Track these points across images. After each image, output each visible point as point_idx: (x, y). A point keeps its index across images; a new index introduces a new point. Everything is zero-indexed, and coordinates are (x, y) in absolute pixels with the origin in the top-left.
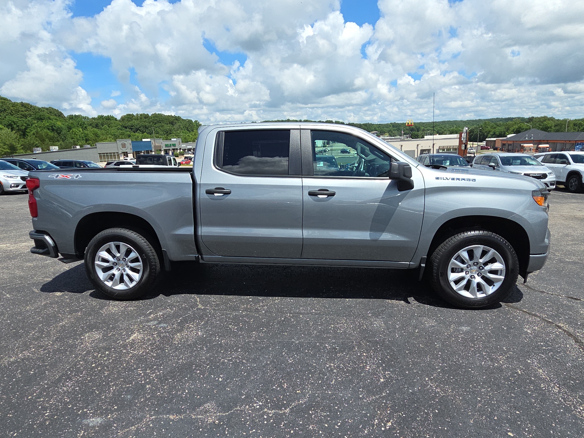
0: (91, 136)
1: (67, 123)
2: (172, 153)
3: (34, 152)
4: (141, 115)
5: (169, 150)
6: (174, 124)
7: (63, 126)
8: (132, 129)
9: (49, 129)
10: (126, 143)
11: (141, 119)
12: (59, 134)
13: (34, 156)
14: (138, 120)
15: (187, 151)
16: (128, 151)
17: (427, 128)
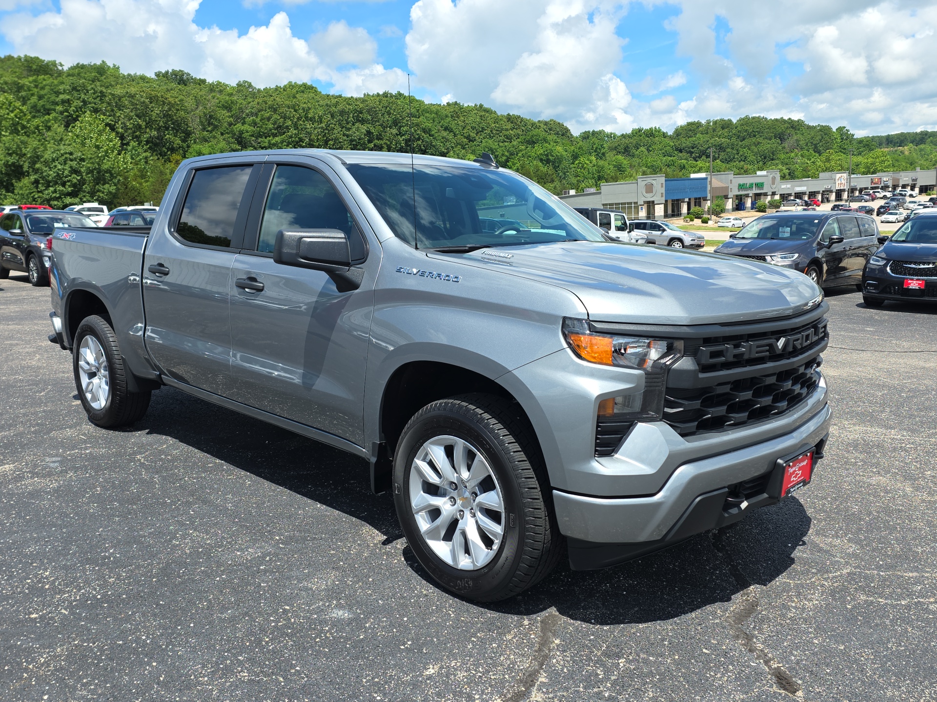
0: (609, 170)
1: (573, 148)
2: (753, 204)
3: (505, 204)
4: (715, 123)
5: (747, 196)
6: (786, 137)
7: (564, 153)
8: (691, 153)
9: (541, 160)
10: (654, 182)
11: (714, 130)
12: (556, 168)
13: (502, 212)
14: (707, 133)
15: (792, 198)
16: (656, 199)
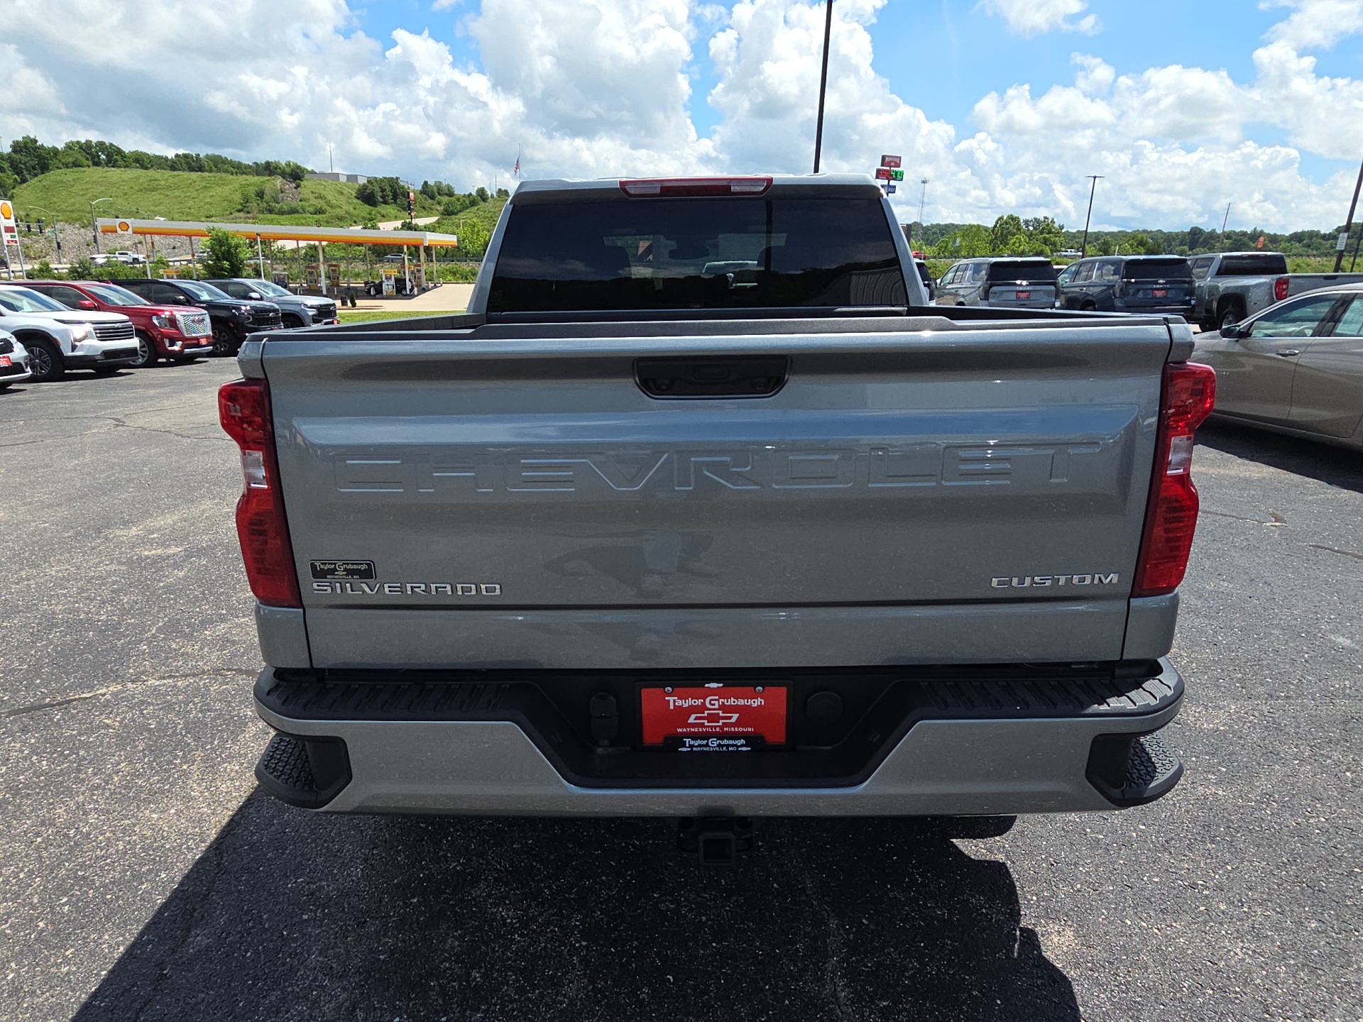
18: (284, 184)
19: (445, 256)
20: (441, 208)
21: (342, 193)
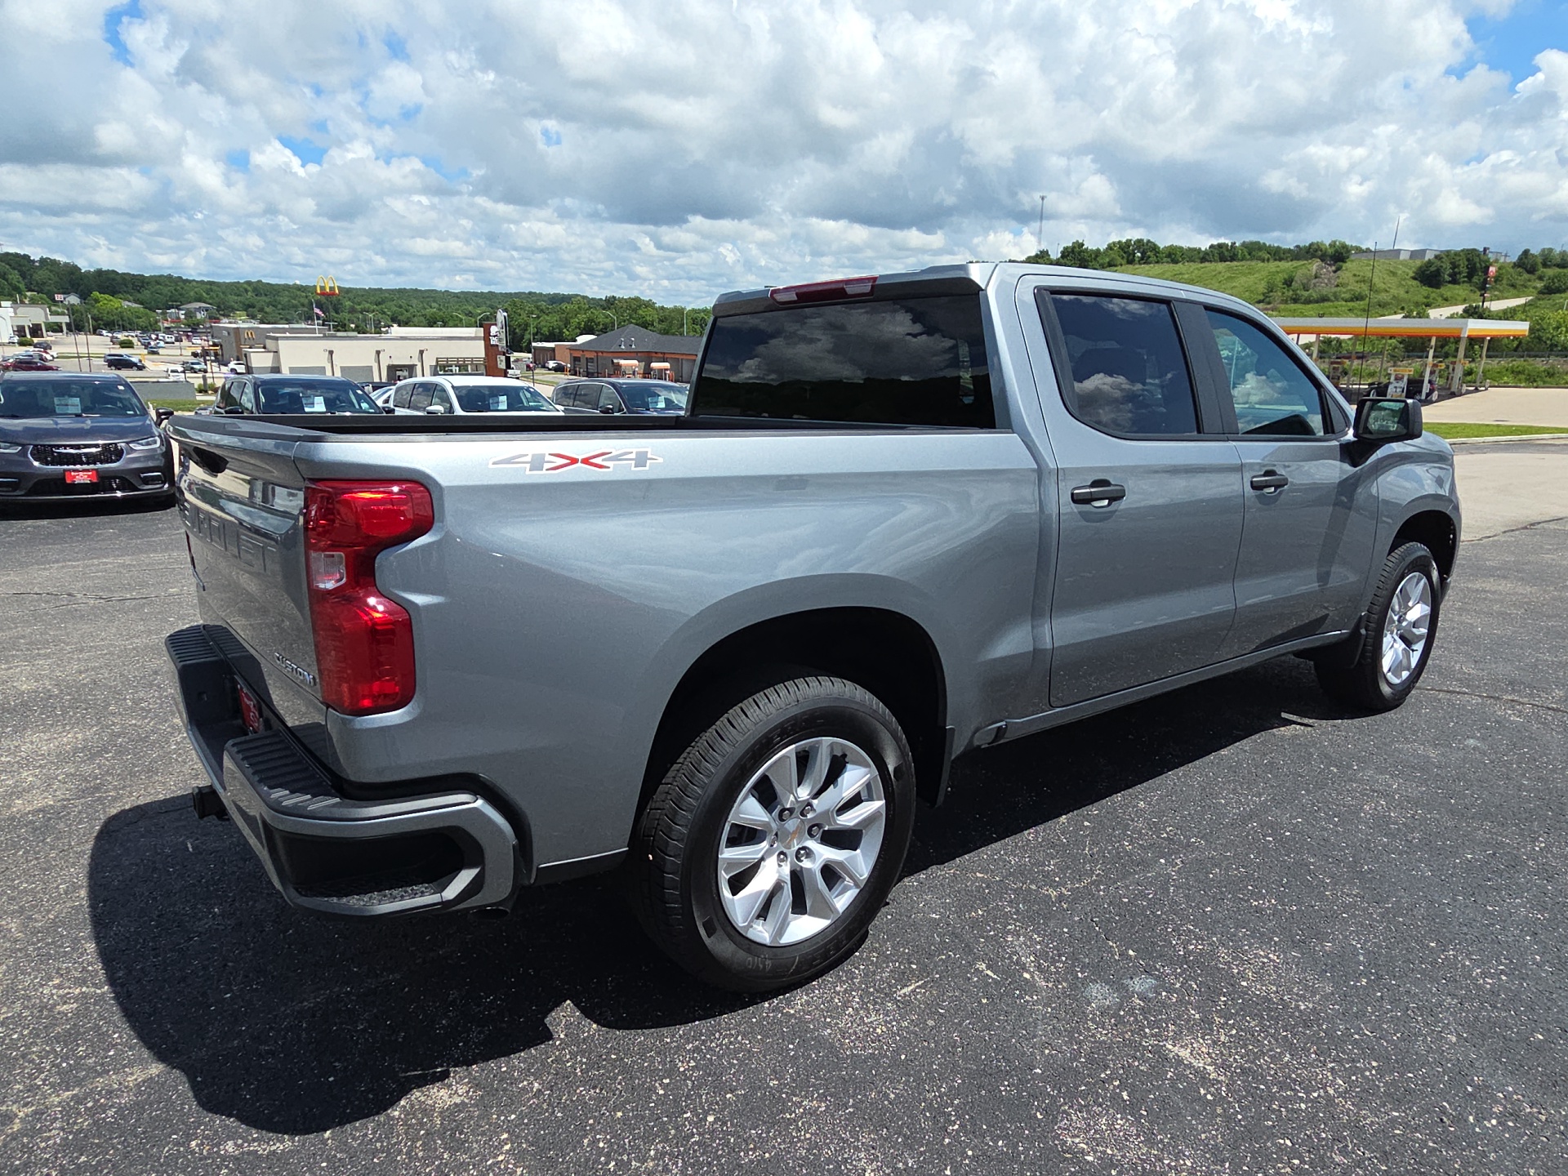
17: (362, 306)
18: (1322, 268)
19: (1516, 350)
20: (1540, 285)
21: (1394, 274)
